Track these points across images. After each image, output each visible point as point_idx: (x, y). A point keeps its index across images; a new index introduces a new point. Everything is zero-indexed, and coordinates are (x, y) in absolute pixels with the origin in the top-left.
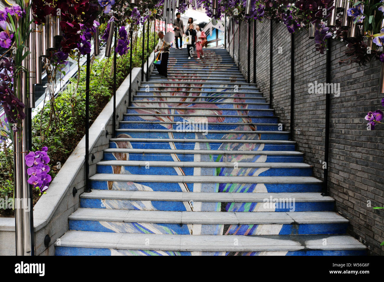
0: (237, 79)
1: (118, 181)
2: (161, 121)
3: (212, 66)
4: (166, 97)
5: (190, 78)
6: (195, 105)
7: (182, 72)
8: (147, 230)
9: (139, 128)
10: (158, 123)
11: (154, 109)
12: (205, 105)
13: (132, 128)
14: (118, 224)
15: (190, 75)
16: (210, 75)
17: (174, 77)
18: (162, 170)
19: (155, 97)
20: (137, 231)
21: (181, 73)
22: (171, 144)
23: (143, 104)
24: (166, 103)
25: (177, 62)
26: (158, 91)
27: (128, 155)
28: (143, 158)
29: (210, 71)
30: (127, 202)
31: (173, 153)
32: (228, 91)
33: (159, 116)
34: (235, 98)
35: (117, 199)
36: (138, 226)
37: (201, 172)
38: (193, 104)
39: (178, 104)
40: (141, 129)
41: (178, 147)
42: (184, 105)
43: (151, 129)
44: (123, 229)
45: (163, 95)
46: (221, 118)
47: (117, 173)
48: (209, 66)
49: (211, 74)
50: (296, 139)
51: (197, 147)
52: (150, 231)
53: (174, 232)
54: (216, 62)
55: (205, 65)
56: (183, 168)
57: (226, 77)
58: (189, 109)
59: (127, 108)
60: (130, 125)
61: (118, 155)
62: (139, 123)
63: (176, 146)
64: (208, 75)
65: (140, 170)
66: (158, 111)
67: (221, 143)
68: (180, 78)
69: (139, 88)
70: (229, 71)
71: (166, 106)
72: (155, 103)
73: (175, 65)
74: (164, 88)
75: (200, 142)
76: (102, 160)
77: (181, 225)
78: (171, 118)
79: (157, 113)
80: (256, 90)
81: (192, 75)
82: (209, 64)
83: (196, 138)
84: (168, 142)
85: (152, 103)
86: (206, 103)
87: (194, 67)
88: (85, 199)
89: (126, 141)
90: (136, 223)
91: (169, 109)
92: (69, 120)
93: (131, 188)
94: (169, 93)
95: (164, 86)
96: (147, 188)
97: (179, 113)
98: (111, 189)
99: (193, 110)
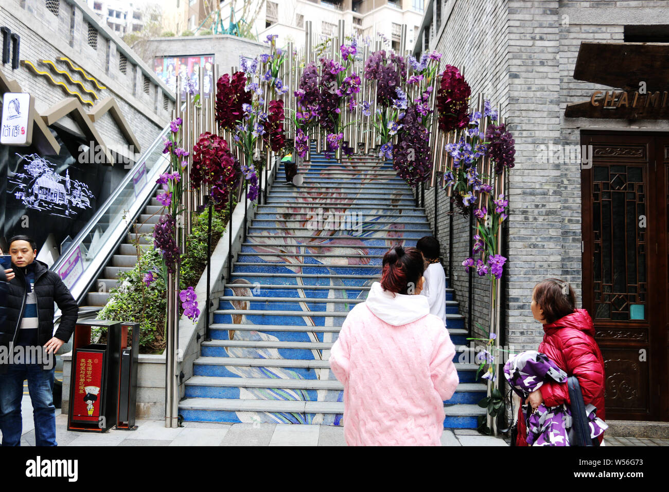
0: (402, 197)
1: (241, 330)
2: (288, 264)
3: (366, 175)
4: (294, 229)
5: (329, 196)
6: (332, 241)
7: (319, 185)
8: (274, 374)
9: (259, 272)
10: (284, 266)
11: (277, 246)
12: (347, 240)
13: (250, 272)
14: (244, 368)
15: (330, 191)
16: (361, 191)
17: (306, 195)
18: (289, 320)
19: (278, 229)
20: (264, 376)
21: (317, 188)
22: (299, 291)
23: (262, 239)
24: (293, 237)
25: (312, 166)
26: (282, 219)
27: (248, 304)
28: (266, 307)
29: (362, 184)
30: (252, 350)
31: (302, 301)
32: (382, 220)
33: (285, 256)
34: (389, 231)
35: (242, 347)
36: (265, 371)
37: (334, 322)
38: (331, 239)
39: (310, 239)
40: (261, 272)
41: (308, 295)
42: (317, 240)
43: (275, 273)
44: (249, 374)
45: (290, 225)
46: (365, 259)
47: (237, 323)
48: (361, 174)
49: (364, 188)
50: (454, 286)
51: (331, 295)
52: (277, 376)
53: (301, 377)
54: (374, 167)
55: (356, 172)
56: (313, 317)
57: (385, 194)
58: (324, 247)
59: (242, 245)
60: (247, 268)
61: (237, 304)
62: (259, 265)
63: (306, 293)
64: (357, 191)
65: (264, 319)
66: (283, 250)
67: (360, 290)
68: (315, 195)
69: (256, 214)
70: (392, 182)
71: (294, 242)
72: (278, 237)
73: (307, 171)
74: (291, 215)
75: (335, 289)
76: (218, 309)
77: (308, 369)
78: (301, 258)
79: (282, 251)
80: (422, 218)
81: (334, 190)
82: (362, 170)
83: (332, 284)
84: (296, 289)
85: (275, 237)
86: (348, 239)
87: (338, 175)
88: (207, 346)
89: (245, 288)
90: (263, 367)
91: (298, 247)
92: (185, 262)
93: (254, 338)
94: (298, 223)
95: (291, 211)
96: (272, 338)
97: (311, 252)
98: (232, 339)
99: (329, 248)
